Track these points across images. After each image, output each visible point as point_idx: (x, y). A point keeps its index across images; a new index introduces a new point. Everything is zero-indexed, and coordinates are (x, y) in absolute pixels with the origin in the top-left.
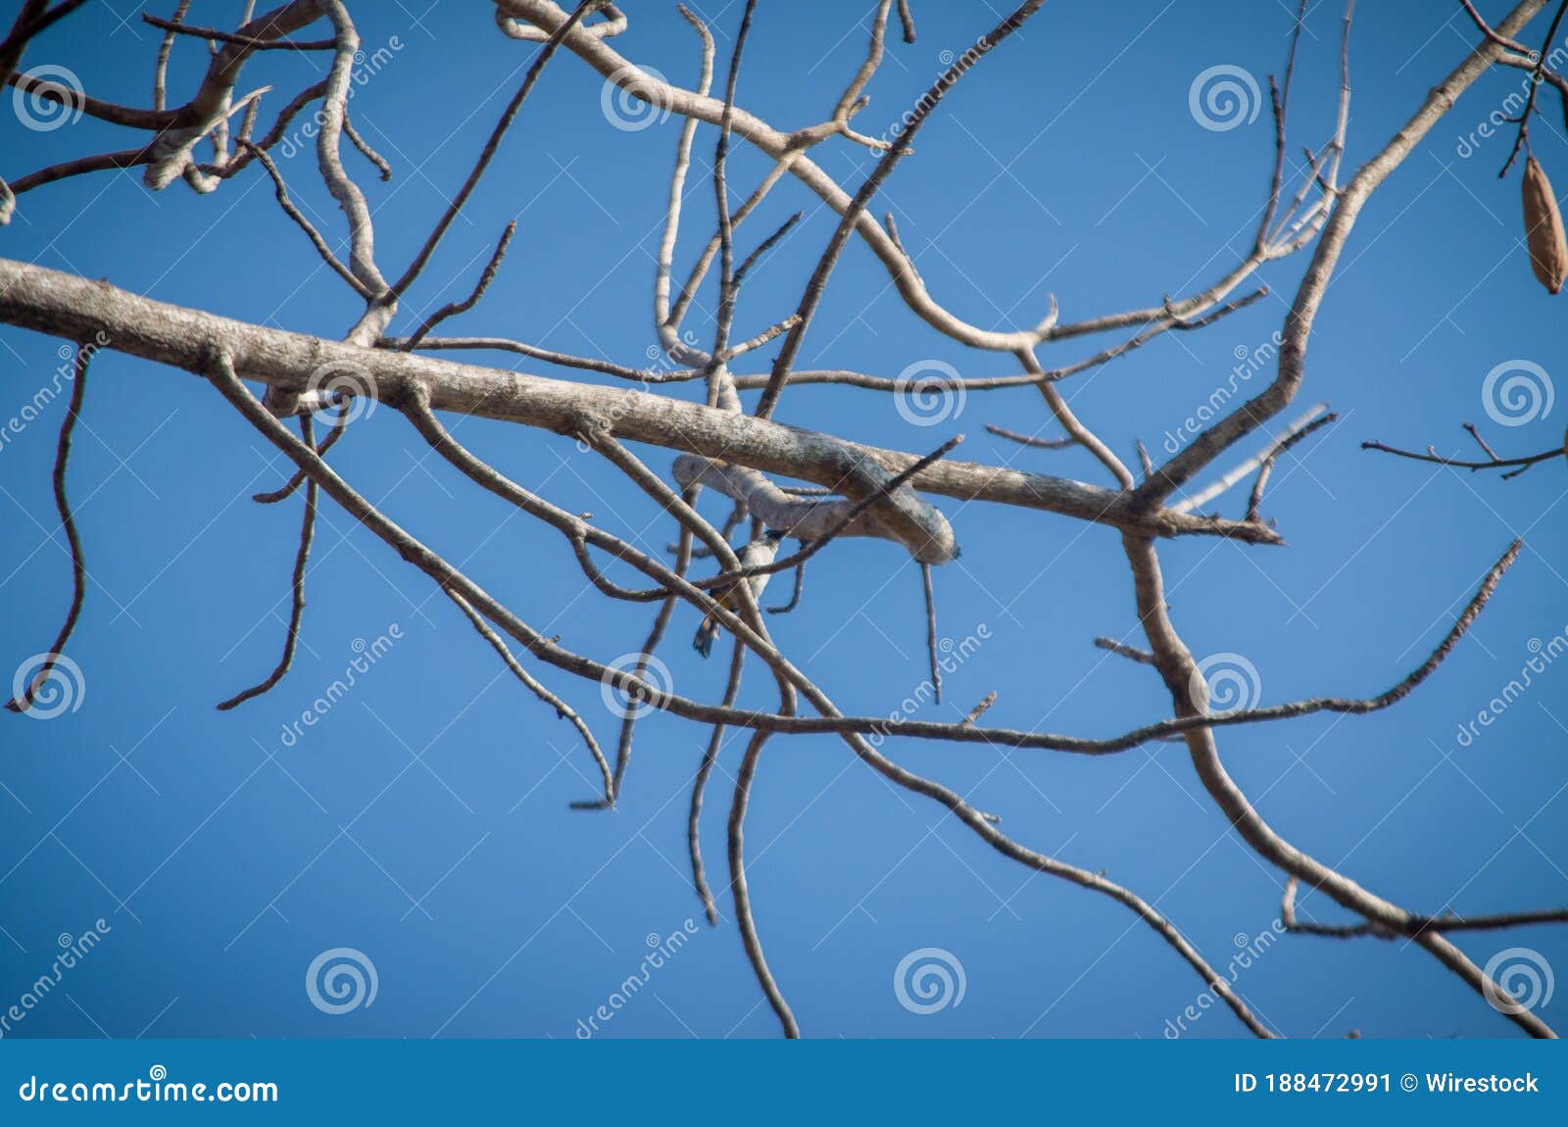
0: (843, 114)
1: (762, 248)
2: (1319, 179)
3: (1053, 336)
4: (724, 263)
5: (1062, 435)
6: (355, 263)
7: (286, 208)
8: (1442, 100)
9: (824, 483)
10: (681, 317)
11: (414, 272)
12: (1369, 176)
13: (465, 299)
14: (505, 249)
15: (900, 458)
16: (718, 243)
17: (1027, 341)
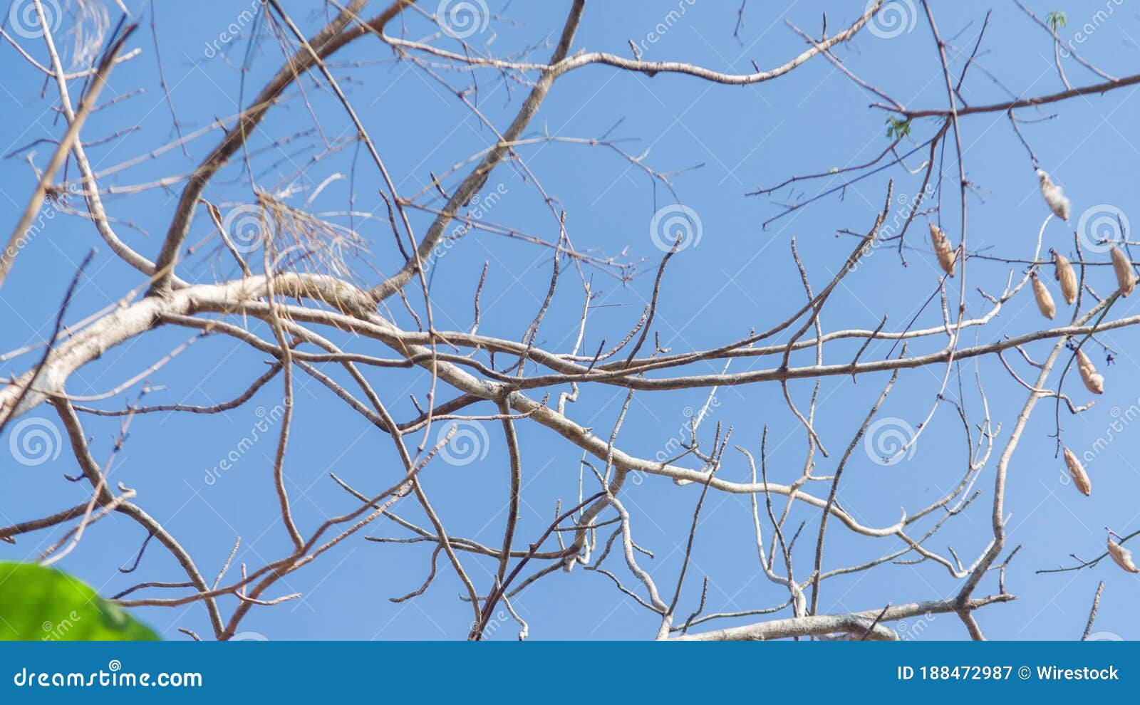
0: (807, 471)
1: (795, 538)
2: (985, 434)
3: (907, 523)
4: (782, 544)
5: (922, 557)
6: (653, 602)
7: (623, 590)
8: (1023, 419)
9: (846, 631)
10: (772, 565)
11: (676, 600)
12: (1006, 455)
13: (698, 610)
14: (706, 587)
15: (870, 613)
16: (777, 535)
17: (898, 527)
